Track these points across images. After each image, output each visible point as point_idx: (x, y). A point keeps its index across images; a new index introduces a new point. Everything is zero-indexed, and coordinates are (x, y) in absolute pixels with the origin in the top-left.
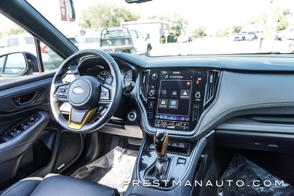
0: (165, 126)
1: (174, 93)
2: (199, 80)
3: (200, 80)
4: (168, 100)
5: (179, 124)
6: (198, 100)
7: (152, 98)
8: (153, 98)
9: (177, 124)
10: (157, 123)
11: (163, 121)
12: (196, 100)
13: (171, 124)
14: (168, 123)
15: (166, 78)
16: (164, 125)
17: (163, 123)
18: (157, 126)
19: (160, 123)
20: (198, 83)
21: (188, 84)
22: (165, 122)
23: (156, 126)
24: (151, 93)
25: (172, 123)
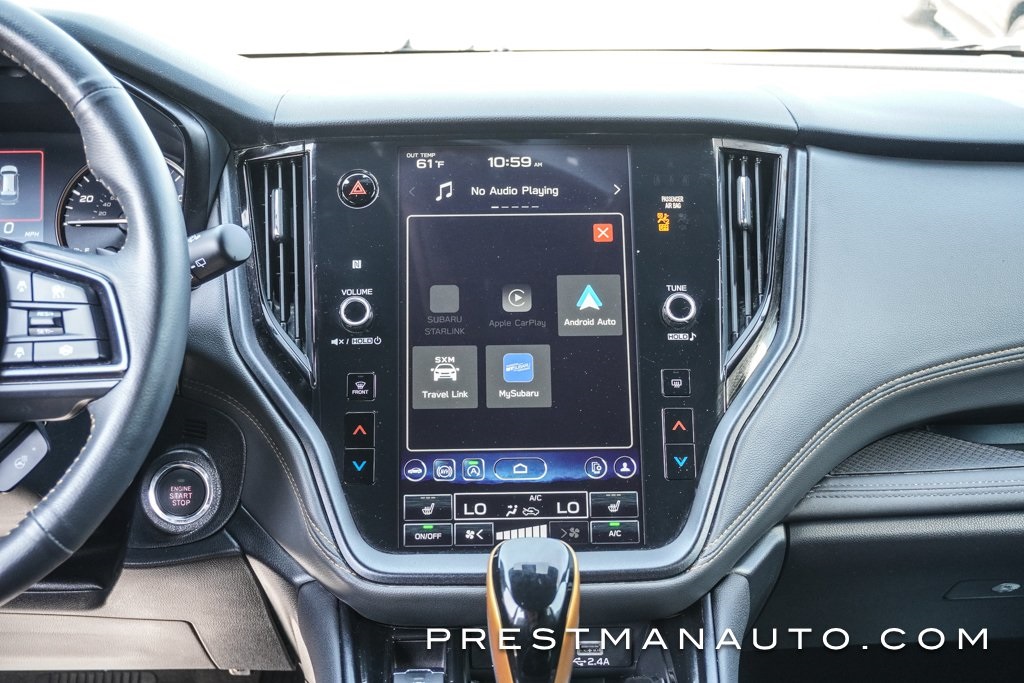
0: (475, 529)
1: (517, 302)
2: (668, 206)
3: (678, 206)
4: (474, 349)
5: (573, 508)
6: (682, 337)
7: (356, 341)
8: (367, 341)
9: (564, 507)
10: (415, 514)
11: (461, 501)
12: (672, 337)
13: (519, 513)
14: (497, 507)
15: (439, 199)
16: (471, 528)
17: (460, 514)
18: (420, 536)
19: (442, 513)
20: (664, 228)
21: (603, 233)
22: (472, 501)
23: (410, 538)
24: (355, 311)
25: (524, 502)
